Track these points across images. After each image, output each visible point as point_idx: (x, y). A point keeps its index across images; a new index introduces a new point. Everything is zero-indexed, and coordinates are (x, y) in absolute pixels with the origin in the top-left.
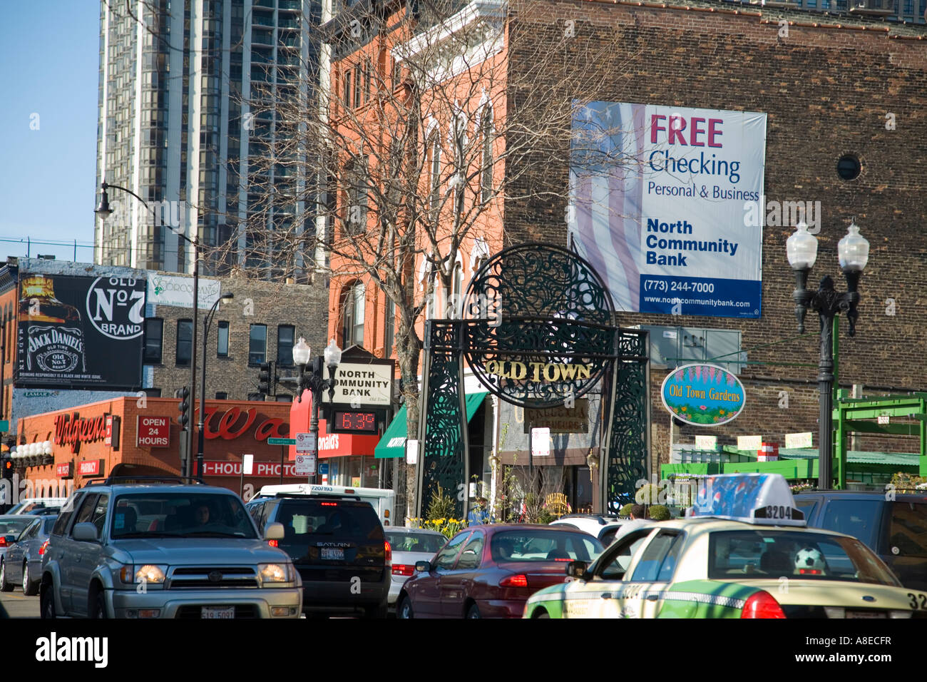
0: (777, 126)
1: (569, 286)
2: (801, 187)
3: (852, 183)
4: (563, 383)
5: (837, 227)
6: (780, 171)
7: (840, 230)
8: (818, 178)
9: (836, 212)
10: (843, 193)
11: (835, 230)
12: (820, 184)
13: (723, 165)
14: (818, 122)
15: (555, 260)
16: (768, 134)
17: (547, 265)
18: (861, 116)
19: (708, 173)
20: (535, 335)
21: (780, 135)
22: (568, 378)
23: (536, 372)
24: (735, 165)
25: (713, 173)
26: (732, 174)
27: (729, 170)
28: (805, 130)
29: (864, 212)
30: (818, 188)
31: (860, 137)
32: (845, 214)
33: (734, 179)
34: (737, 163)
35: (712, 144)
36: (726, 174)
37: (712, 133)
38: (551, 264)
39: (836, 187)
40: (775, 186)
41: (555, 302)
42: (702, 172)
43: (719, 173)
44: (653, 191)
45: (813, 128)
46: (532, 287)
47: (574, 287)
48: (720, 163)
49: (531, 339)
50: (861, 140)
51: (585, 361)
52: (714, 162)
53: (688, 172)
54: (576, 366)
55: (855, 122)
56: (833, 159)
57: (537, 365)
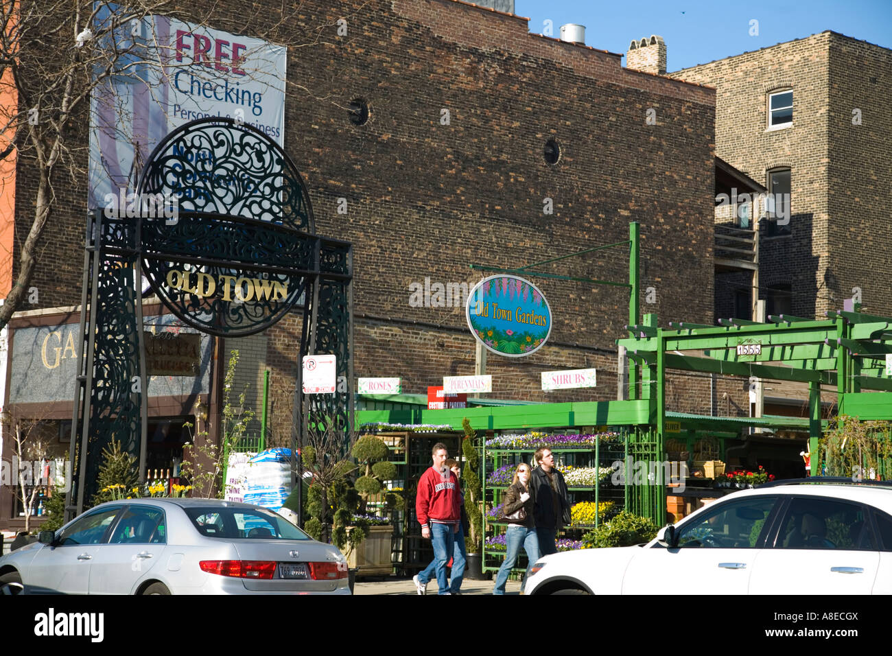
0: (296, 60)
1: (263, 178)
2: (317, 127)
3: (362, 128)
4: (257, 305)
5: (348, 172)
6: (299, 109)
7: (351, 175)
8: (332, 120)
9: (348, 157)
10: (353, 138)
11: (347, 175)
12: (335, 127)
13: (246, 95)
14: (332, 61)
15: (248, 144)
16: (288, 67)
17: (238, 148)
18: (369, 61)
19: (233, 102)
20: (226, 240)
21: (298, 70)
22: (263, 298)
23: (227, 288)
24: (257, 96)
25: (237, 102)
26: (255, 106)
27: (252, 102)
28: (321, 67)
29: (371, 160)
30: (332, 130)
31: (368, 82)
32: (356, 160)
33: (257, 111)
34: (260, 94)
35: (235, 71)
36: (250, 105)
37: (237, 59)
38: (243, 147)
39: (348, 131)
40: (294, 124)
41: (247, 198)
42: (226, 100)
43: (243, 103)
44: (179, 114)
45: (328, 67)
46: (221, 177)
47: (269, 180)
48: (243, 92)
49: (222, 244)
50: (370, 85)
51: (281, 277)
52: (238, 90)
53: (213, 98)
54: (273, 282)
55: (364, 66)
56: (346, 102)
57: (228, 278)
